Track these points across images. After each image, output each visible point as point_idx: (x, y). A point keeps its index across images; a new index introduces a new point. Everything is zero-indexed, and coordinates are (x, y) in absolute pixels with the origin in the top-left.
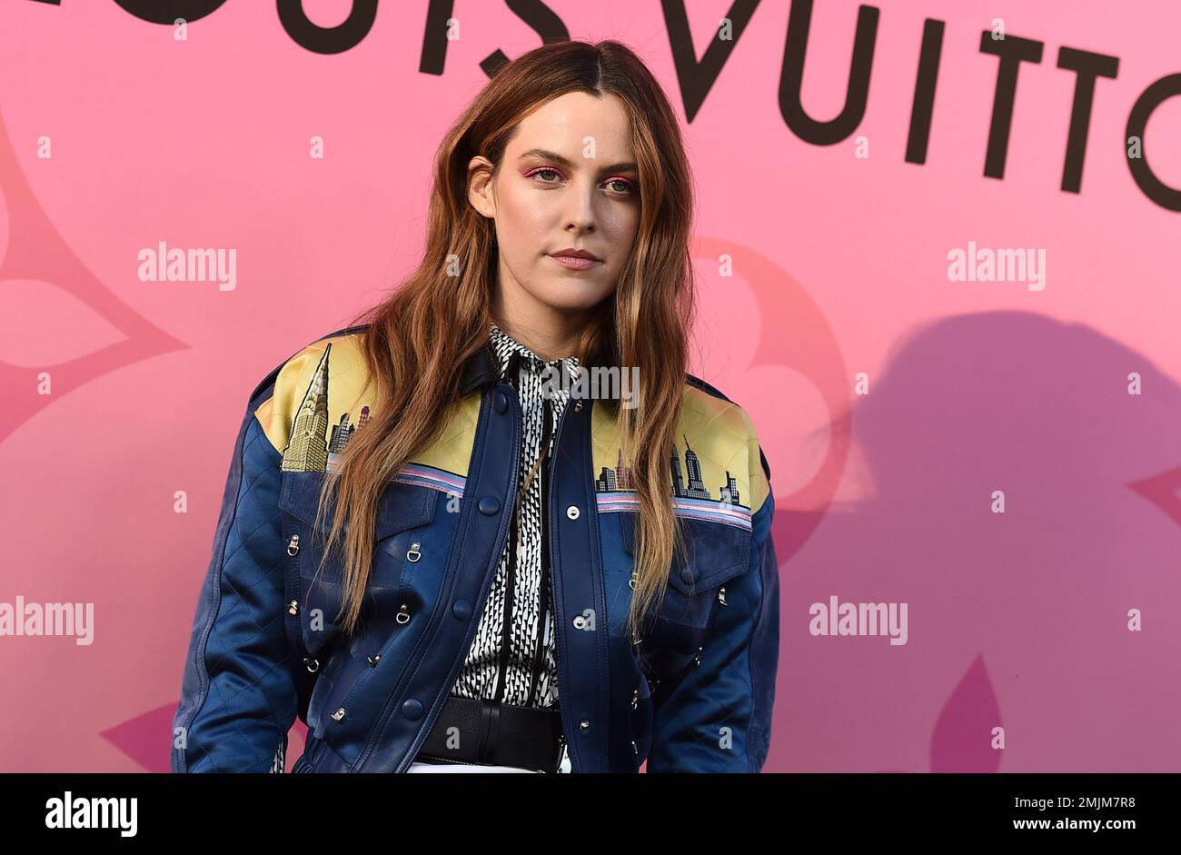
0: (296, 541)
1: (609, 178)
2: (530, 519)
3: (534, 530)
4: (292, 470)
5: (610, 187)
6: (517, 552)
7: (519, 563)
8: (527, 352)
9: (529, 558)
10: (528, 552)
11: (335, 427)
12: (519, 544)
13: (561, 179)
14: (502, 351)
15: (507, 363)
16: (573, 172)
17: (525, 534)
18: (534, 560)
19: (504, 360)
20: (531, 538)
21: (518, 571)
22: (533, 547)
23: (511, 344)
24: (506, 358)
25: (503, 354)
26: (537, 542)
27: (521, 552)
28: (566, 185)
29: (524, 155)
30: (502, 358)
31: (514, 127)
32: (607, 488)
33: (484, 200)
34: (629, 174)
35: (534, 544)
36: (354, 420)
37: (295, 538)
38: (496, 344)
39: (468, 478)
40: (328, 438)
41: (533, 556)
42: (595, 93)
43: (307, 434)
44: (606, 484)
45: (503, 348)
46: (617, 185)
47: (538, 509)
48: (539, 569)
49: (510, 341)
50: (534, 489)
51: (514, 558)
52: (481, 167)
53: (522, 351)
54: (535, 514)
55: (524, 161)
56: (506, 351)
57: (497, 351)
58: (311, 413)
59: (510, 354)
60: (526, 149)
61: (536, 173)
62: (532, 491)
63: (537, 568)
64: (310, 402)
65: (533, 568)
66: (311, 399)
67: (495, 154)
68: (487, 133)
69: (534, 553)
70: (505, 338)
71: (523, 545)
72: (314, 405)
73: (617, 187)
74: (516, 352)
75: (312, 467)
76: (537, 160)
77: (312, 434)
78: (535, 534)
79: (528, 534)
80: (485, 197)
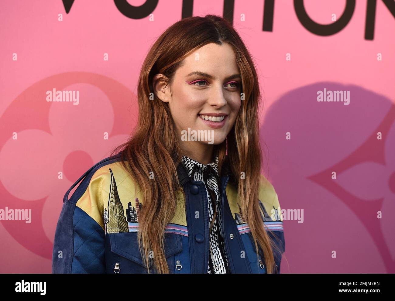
0: (117, 266)
1: (229, 82)
2: (213, 242)
3: (215, 247)
4: (113, 233)
5: (229, 86)
6: (212, 259)
7: (213, 263)
8: (201, 164)
9: (217, 260)
10: (216, 257)
11: (127, 209)
12: (211, 254)
13: (207, 84)
14: (189, 165)
15: (192, 170)
16: (213, 81)
17: (213, 249)
18: (220, 261)
19: (190, 169)
20: (215, 250)
21: (214, 267)
22: (217, 255)
23: (192, 161)
24: (191, 168)
25: (190, 166)
26: (218, 252)
27: (213, 257)
28: (210, 86)
29: (189, 75)
30: (189, 168)
31: (180, 62)
32: (239, 223)
33: (163, 94)
34: (237, 79)
35: (217, 253)
36: (134, 205)
37: (117, 265)
38: (184, 162)
39: (188, 226)
40: (125, 215)
41: (218, 259)
42: (219, 43)
43: (116, 214)
44: (238, 220)
45: (189, 163)
46: (232, 84)
47: (216, 237)
48: (224, 264)
49: (191, 160)
50: (213, 228)
51: (211, 261)
52: (161, 78)
53: (198, 164)
54: (214, 239)
55: (190, 77)
56: (191, 165)
57: (185, 165)
58: (114, 204)
59: (193, 166)
60: (189, 72)
61: (197, 82)
62: (212, 229)
63: (222, 264)
64: (112, 199)
65: (221, 265)
66: (112, 197)
67: (170, 73)
68: (165, 64)
69: (219, 257)
70: (188, 159)
71: (213, 254)
72: (114, 200)
73: (232, 86)
74: (196, 165)
75: (122, 230)
76: (195, 76)
77: (118, 214)
78: (216, 248)
79: (214, 248)
80: (164, 93)
